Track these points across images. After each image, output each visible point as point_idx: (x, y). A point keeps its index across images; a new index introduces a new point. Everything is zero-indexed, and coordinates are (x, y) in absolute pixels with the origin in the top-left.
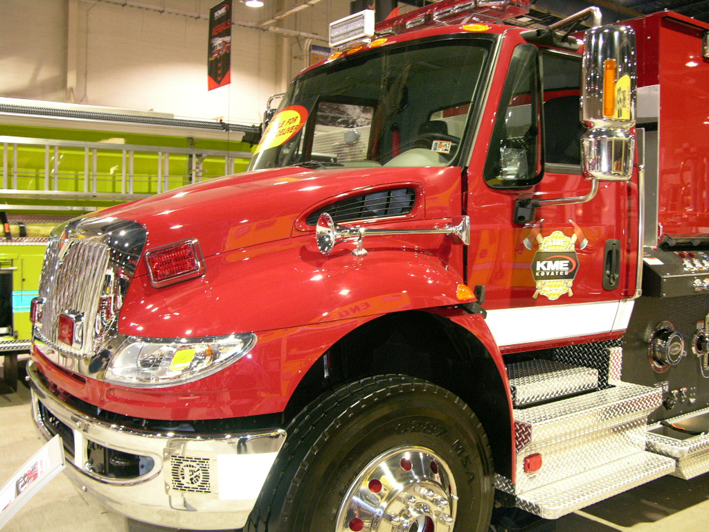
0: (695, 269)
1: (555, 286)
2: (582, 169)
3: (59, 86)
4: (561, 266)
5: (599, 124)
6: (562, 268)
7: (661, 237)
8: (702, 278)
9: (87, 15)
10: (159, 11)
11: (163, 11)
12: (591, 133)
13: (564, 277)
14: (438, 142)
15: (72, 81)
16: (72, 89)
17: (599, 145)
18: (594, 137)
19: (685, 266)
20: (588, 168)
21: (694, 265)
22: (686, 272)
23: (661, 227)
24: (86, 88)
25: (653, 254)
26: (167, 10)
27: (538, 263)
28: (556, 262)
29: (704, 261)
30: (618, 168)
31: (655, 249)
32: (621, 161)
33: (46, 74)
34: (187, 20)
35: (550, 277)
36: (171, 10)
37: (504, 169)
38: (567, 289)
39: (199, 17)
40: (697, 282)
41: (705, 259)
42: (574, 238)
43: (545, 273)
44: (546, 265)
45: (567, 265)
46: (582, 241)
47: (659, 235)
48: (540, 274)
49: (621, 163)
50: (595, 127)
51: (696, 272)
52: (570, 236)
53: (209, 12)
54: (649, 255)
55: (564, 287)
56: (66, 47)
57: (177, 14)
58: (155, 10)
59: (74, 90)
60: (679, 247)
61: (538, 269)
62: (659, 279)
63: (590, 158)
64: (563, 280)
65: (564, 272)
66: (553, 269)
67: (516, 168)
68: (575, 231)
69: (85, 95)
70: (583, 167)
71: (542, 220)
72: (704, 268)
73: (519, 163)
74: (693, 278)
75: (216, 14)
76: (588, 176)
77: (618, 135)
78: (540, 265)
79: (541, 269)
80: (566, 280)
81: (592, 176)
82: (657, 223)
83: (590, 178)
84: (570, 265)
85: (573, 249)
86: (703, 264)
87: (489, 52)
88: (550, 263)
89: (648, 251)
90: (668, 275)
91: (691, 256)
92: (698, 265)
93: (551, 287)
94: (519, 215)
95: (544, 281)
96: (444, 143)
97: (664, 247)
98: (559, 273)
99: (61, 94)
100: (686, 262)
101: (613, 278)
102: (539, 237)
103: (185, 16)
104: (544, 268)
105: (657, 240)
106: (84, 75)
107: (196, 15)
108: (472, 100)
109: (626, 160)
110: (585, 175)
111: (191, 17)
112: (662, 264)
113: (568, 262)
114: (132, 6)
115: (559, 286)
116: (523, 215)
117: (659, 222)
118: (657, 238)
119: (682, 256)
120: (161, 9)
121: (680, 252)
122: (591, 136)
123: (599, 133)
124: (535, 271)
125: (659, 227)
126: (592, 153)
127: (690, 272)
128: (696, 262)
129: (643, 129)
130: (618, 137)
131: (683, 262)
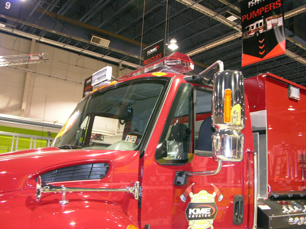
0: (290, 211)
1: (201, 223)
2: (212, 153)
3: (18, 108)
4: (205, 211)
5: (222, 127)
6: (206, 213)
7: (270, 193)
8: (294, 217)
9: (34, 79)
10: (64, 80)
11: (66, 80)
12: (218, 132)
13: (207, 218)
14: (130, 136)
15: (24, 106)
16: (23, 110)
17: (223, 141)
18: (219, 135)
19: (283, 210)
20: (216, 154)
21: (289, 209)
22: (284, 214)
23: (270, 187)
24: (30, 110)
25: (265, 203)
26: (68, 79)
27: (190, 210)
28: (202, 209)
29: (295, 207)
30: (234, 154)
31: (266, 200)
32: (236, 149)
33: (13, 103)
34: (76, 84)
35: (198, 218)
36: (69, 79)
37: (168, 153)
38: (210, 225)
39: (81, 83)
40: (291, 220)
41: (295, 205)
42: (214, 194)
43: (195, 215)
44: (195, 211)
45: (210, 211)
46: (219, 196)
47: (268, 191)
48: (191, 216)
49: (236, 151)
50: (220, 129)
51: (290, 213)
52: (212, 193)
53: (84, 81)
54: (262, 203)
55: (208, 224)
56: (23, 92)
57: (72, 81)
58: (63, 79)
59: (25, 111)
60: (280, 198)
61: (190, 213)
62: (267, 218)
63: (217, 149)
64: (207, 220)
65: (208, 215)
66: (200, 213)
67: (177, 153)
68: (214, 190)
69: (29, 113)
70: (213, 153)
71: (193, 184)
72: (295, 211)
73: (178, 150)
74: (288, 217)
75: (87, 82)
76: (217, 159)
77: (234, 134)
78: (191, 211)
79: (192, 213)
80: (209, 220)
81: (219, 159)
82: (268, 185)
83: (217, 160)
84: (211, 211)
85: (213, 201)
86: (294, 209)
87: (164, 87)
88: (198, 210)
89: (261, 201)
90: (273, 216)
91: (287, 204)
92: (291, 209)
93: (199, 224)
94: (177, 181)
95: (194, 221)
96: (133, 137)
97: (271, 198)
98: (204, 216)
99: (19, 112)
100: (284, 207)
101: (240, 218)
102: (191, 194)
103: (75, 82)
104: (194, 213)
105: (267, 195)
106: (30, 104)
107: (80, 82)
108: (152, 113)
109: (239, 149)
110: (214, 158)
111: (78, 83)
112: (270, 208)
113: (210, 209)
114: (53, 77)
115: (204, 224)
116: (179, 181)
117: (268, 184)
118: (267, 193)
119: (282, 204)
120: (65, 79)
121: (281, 201)
122: (218, 134)
123: (222, 132)
124: (188, 215)
125: (268, 187)
126: (219, 145)
127: (286, 214)
128: (290, 207)
129: (258, 133)
130: (234, 135)
131: (282, 207)
